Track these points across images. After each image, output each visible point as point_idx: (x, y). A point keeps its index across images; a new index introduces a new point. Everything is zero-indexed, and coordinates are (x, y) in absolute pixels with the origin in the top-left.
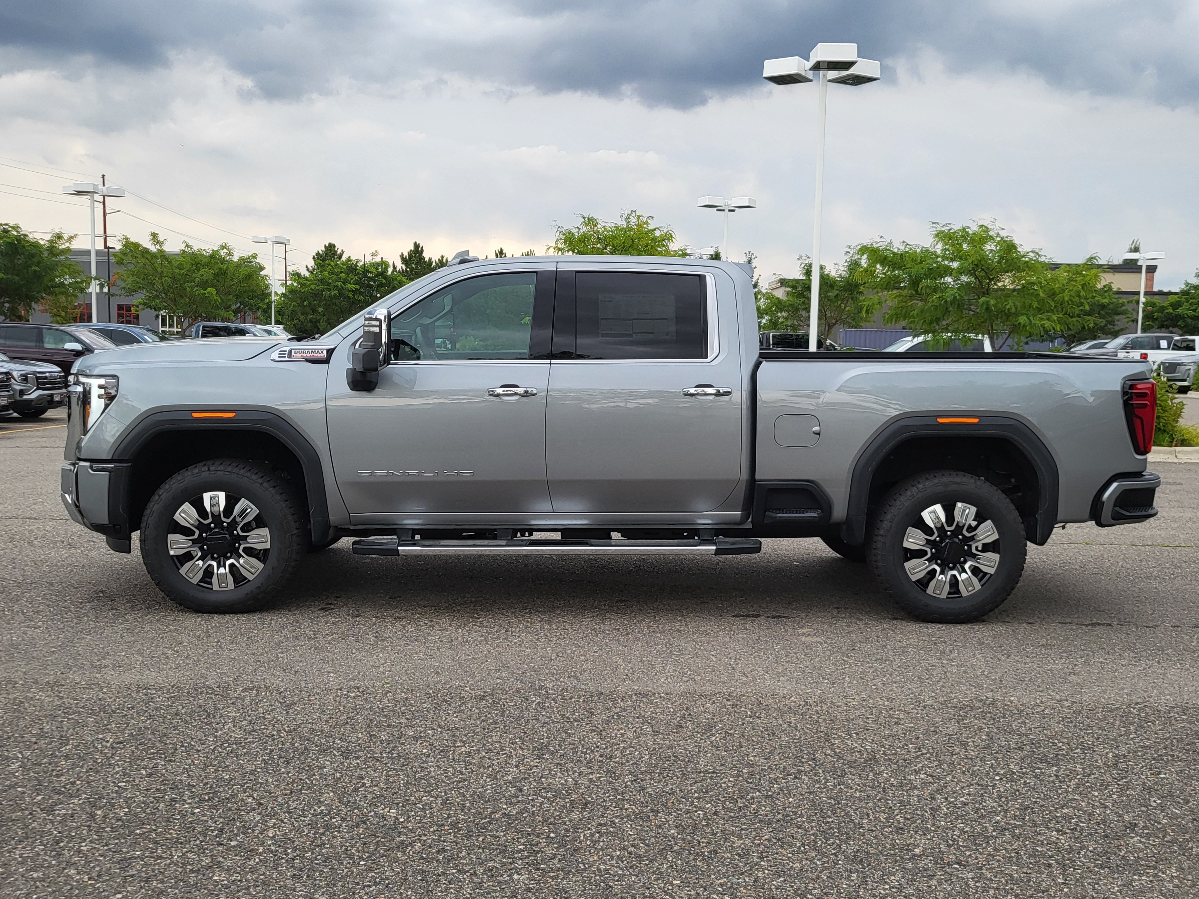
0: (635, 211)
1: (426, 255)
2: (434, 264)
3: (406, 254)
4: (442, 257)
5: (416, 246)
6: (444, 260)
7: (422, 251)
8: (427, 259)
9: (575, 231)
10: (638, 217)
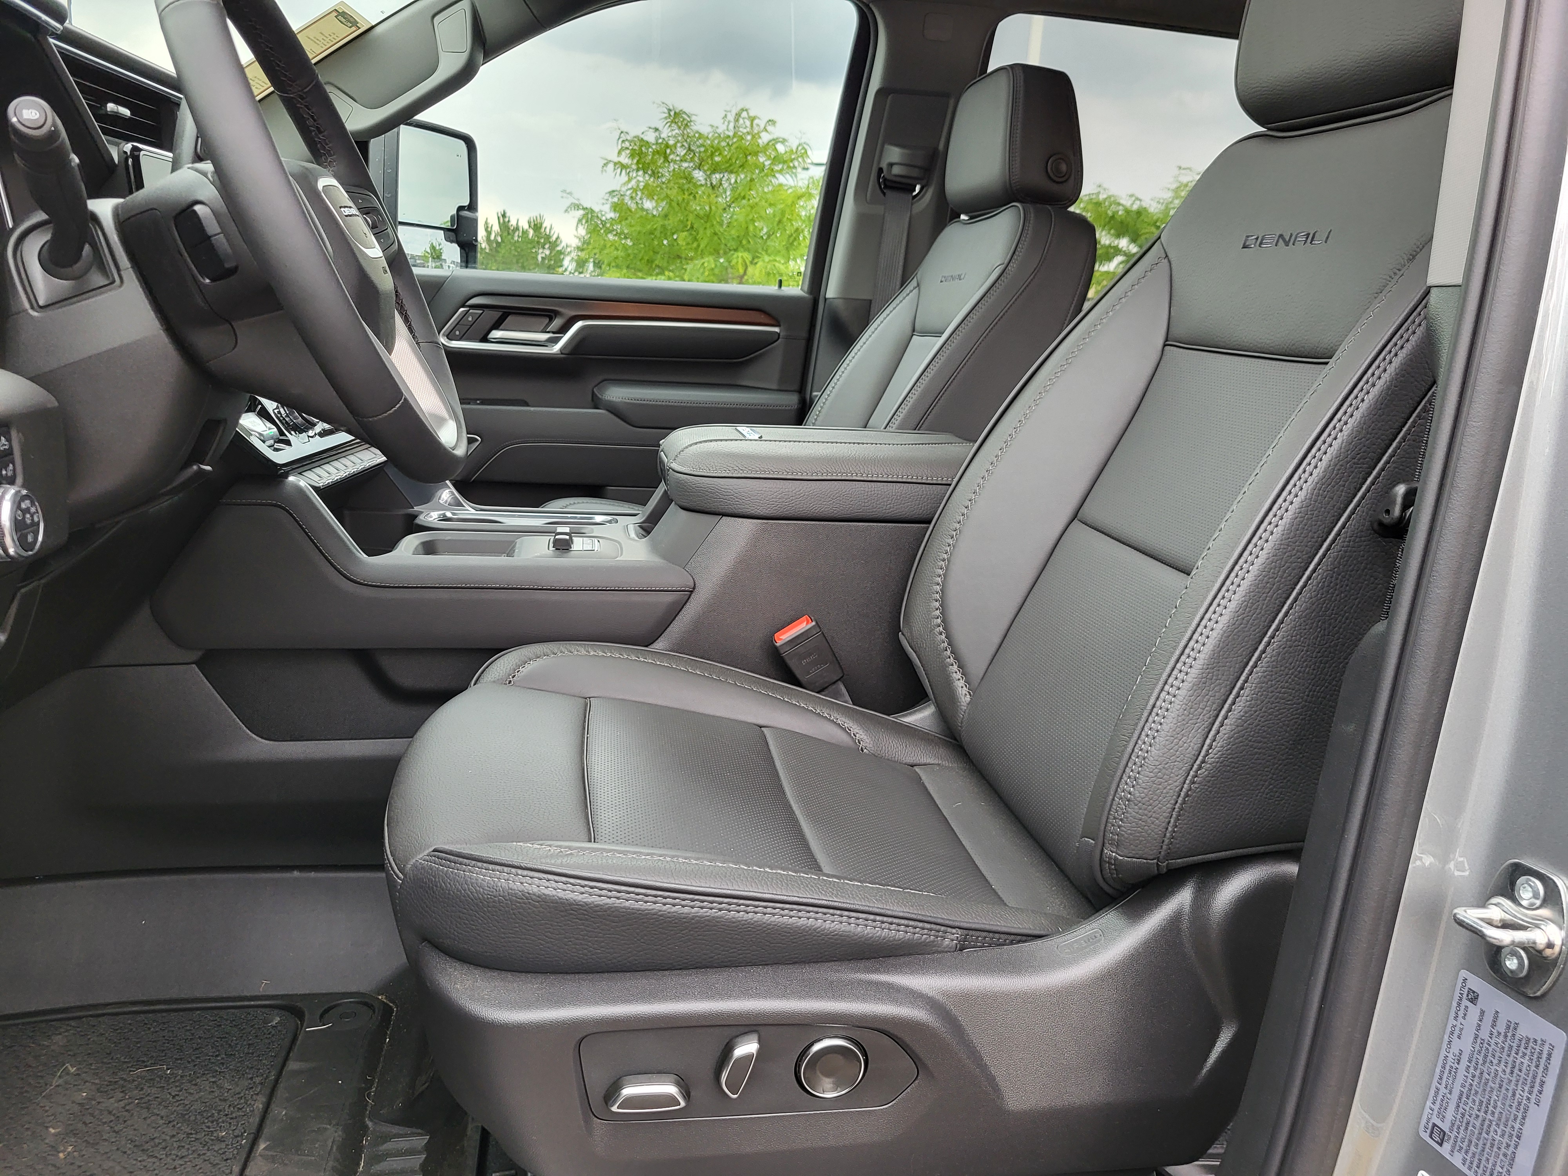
0: (746, 110)
9: (651, 137)
10: (752, 119)
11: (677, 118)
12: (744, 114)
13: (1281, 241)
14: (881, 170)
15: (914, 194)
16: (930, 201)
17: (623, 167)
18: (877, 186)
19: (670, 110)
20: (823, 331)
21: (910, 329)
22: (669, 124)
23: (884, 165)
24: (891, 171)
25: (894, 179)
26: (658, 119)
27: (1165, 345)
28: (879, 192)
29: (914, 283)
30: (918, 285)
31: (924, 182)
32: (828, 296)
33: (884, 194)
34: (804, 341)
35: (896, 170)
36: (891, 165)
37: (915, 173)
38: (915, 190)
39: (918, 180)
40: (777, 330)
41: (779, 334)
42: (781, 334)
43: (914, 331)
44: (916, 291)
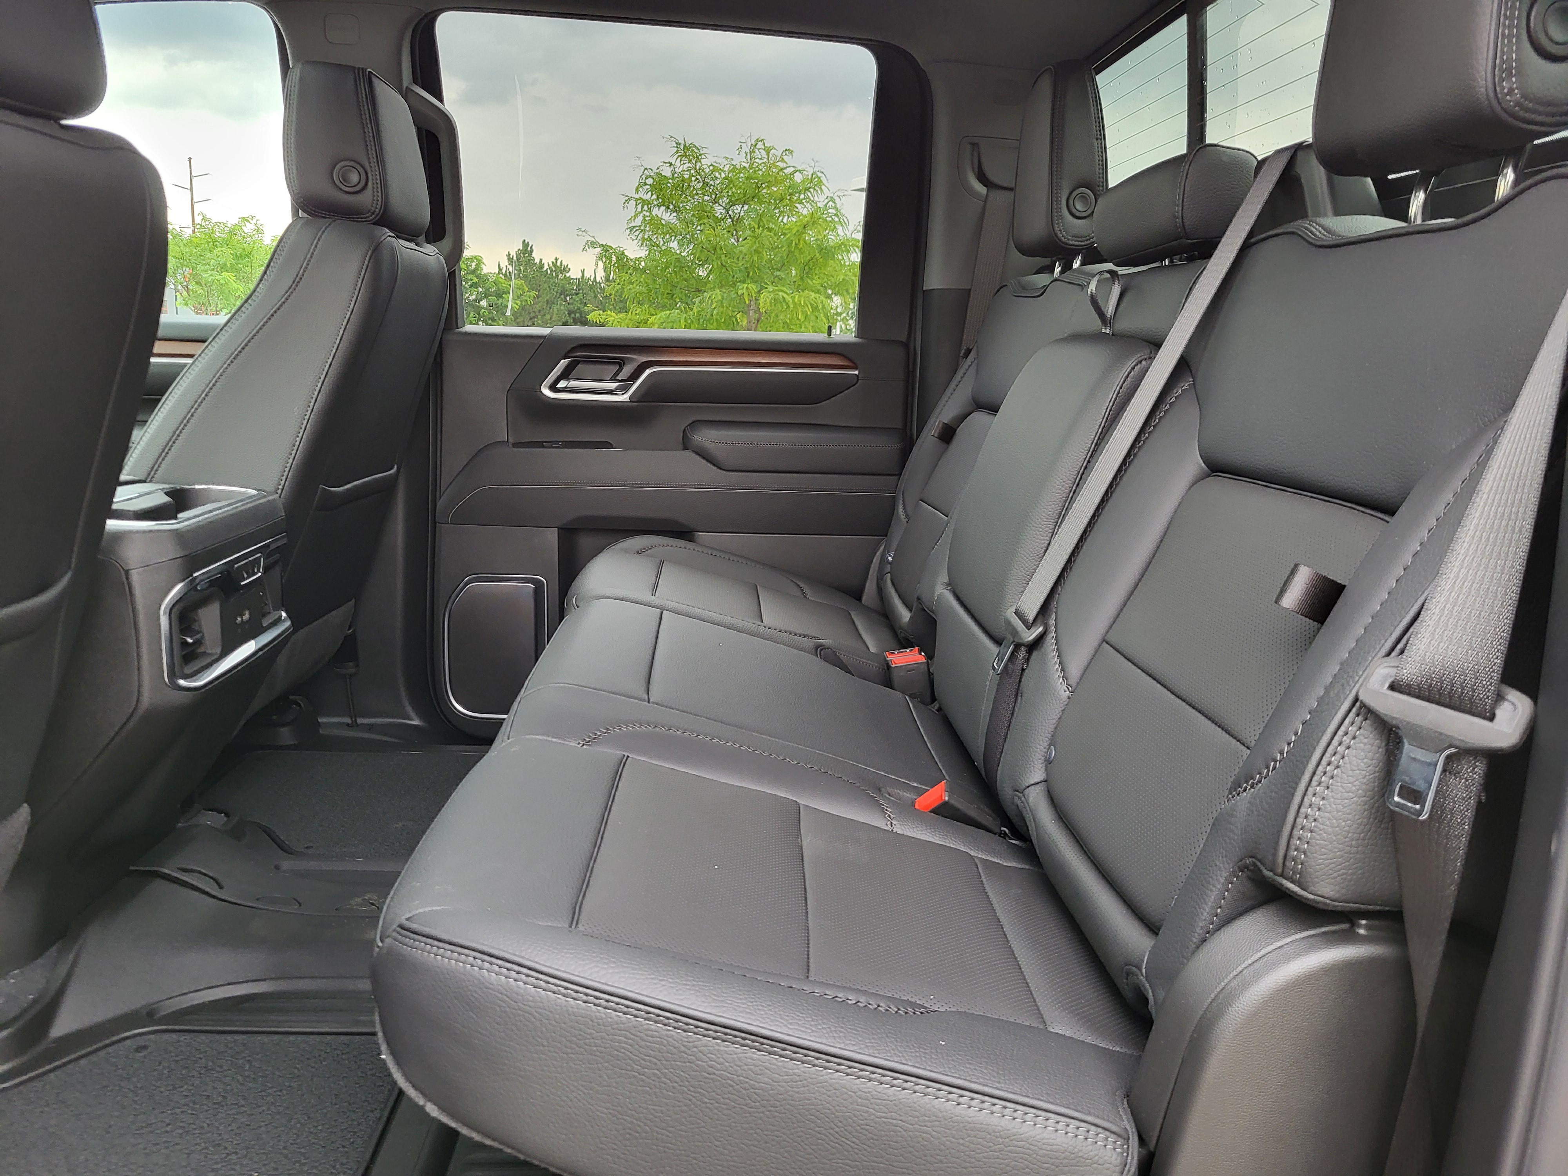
0: (762, 140)
1: (536, 256)
2: (546, 267)
3: (513, 254)
4: (556, 259)
5: (525, 244)
6: (559, 264)
7: (532, 251)
8: (537, 261)
9: (667, 172)
10: (768, 150)
11: (688, 152)
12: (760, 145)
17: (644, 202)
19: (678, 144)
22: (679, 159)
26: (668, 153)
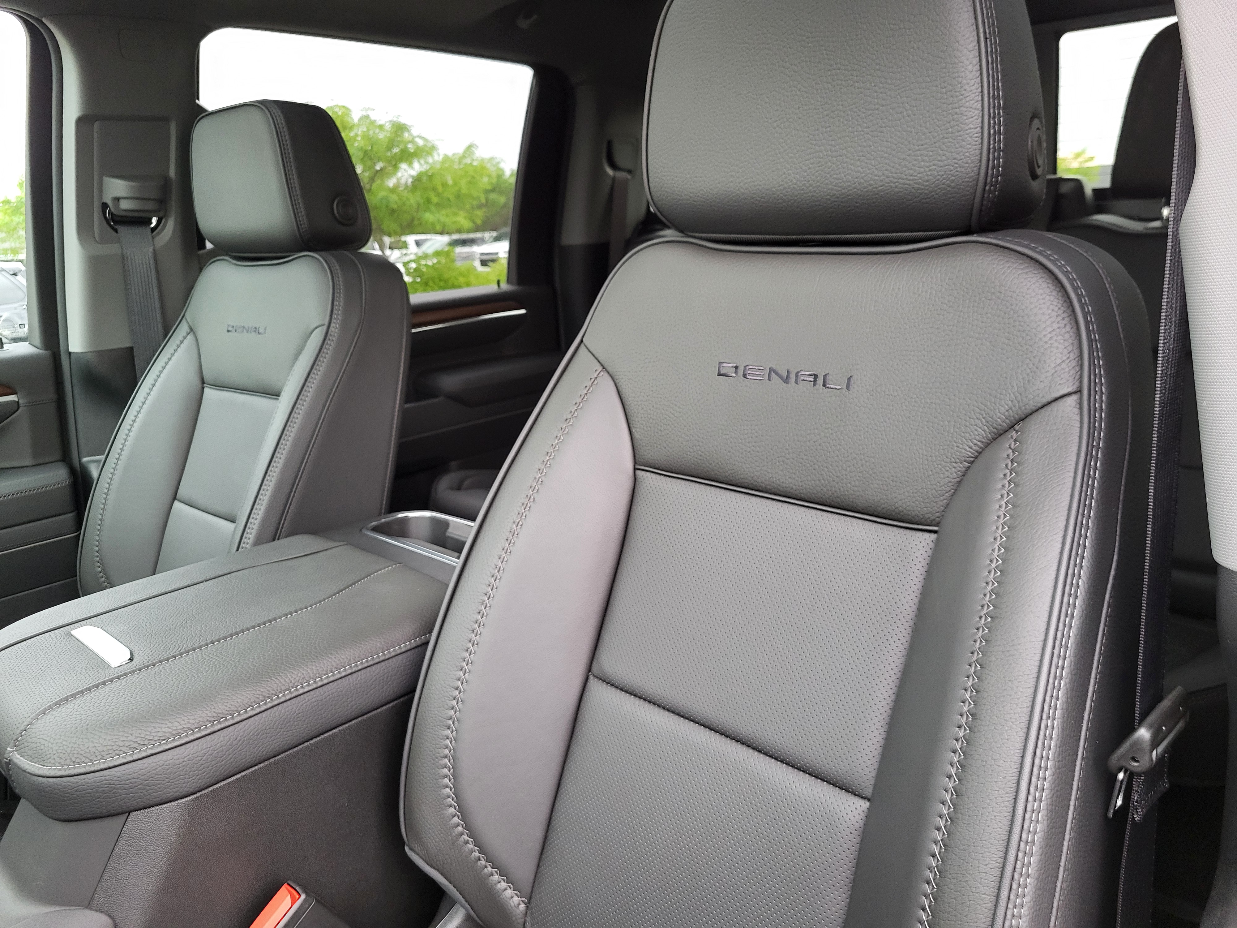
13: (773, 375)
14: (105, 206)
15: (152, 226)
16: (174, 232)
18: (104, 222)
20: (76, 391)
21: (197, 382)
23: (108, 200)
24: (119, 206)
25: (124, 214)
27: (635, 469)
28: (109, 229)
29: (183, 328)
30: (191, 329)
31: (161, 214)
32: (71, 350)
33: (116, 231)
34: (54, 404)
35: (125, 205)
36: (117, 199)
37: (150, 206)
38: (151, 223)
39: (154, 213)
40: (13, 398)
41: (18, 402)
42: (21, 402)
43: (203, 382)
44: (190, 338)
